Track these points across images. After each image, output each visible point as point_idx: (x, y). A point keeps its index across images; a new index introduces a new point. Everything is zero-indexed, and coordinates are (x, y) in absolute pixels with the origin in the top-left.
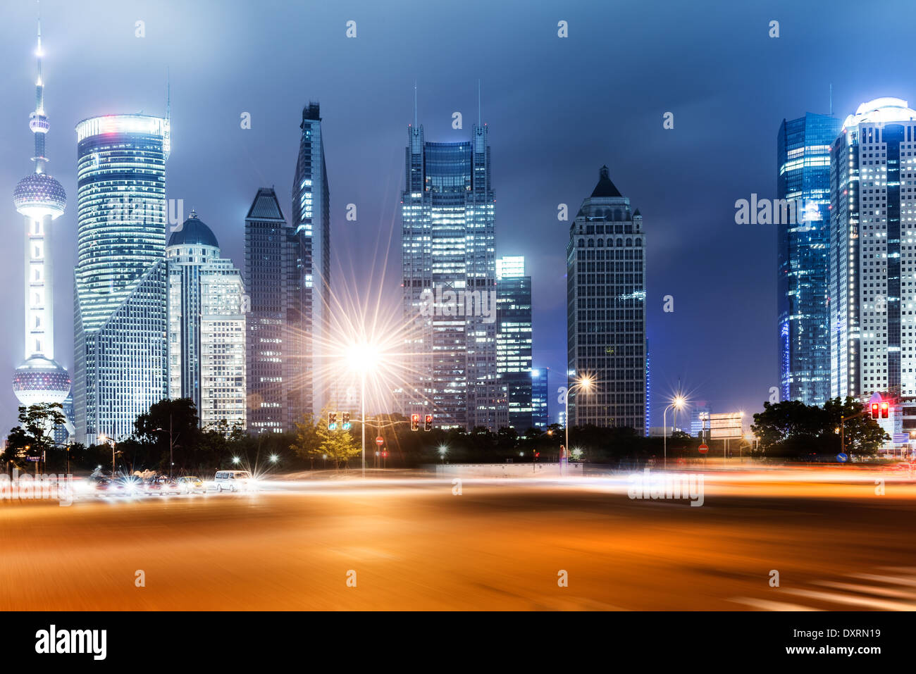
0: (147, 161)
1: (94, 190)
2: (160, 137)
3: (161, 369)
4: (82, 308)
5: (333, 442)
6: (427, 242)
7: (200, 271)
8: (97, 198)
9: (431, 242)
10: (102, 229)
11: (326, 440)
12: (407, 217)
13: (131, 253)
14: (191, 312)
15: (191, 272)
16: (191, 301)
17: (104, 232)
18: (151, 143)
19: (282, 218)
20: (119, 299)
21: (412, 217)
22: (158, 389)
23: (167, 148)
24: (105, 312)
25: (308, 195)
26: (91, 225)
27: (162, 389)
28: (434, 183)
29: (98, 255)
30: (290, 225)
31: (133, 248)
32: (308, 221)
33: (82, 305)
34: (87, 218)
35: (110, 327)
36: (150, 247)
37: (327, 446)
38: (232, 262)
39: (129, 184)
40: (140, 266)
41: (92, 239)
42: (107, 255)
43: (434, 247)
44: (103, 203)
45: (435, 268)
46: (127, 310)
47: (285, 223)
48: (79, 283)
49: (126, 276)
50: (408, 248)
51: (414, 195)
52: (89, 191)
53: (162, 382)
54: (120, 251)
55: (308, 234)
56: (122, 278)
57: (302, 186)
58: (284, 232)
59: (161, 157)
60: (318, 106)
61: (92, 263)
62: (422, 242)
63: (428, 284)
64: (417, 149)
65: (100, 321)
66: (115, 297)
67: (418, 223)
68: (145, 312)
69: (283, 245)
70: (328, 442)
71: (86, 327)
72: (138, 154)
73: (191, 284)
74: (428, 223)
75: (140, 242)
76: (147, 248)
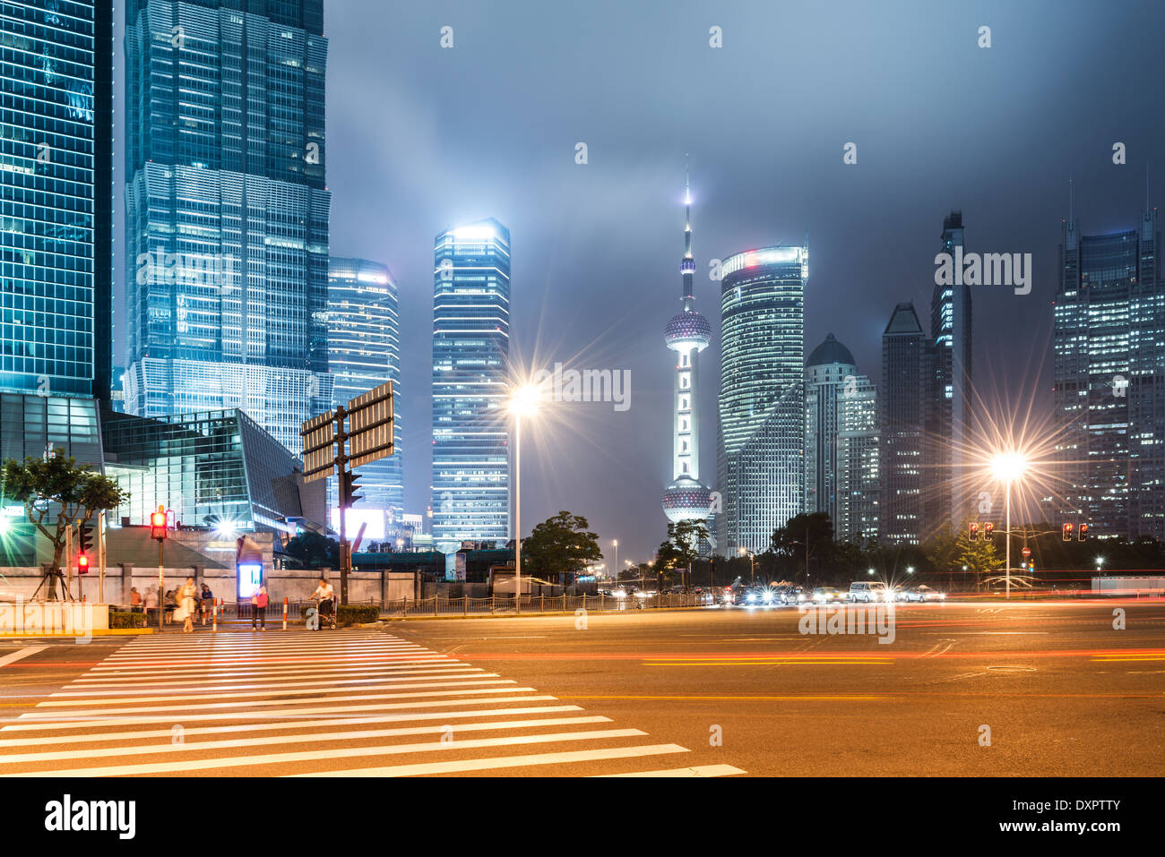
0: (785, 289)
1: (736, 321)
2: (799, 265)
3: (798, 486)
4: (725, 431)
5: (975, 554)
6: (1083, 342)
7: (836, 390)
8: (739, 328)
9: (1087, 341)
10: (742, 357)
11: (966, 551)
12: (1060, 317)
13: (770, 377)
14: (827, 429)
15: (828, 391)
16: (827, 418)
17: (745, 359)
18: (790, 271)
19: (921, 331)
20: (758, 421)
21: (1065, 317)
22: (795, 504)
23: (805, 274)
24: (745, 433)
25: (949, 305)
26: (733, 354)
27: (798, 504)
28: (1092, 278)
29: (739, 382)
30: (929, 336)
31: (772, 372)
32: (948, 331)
33: (725, 428)
34: (730, 347)
35: (750, 448)
36: (788, 370)
37: (968, 557)
38: (868, 378)
39: (769, 313)
40: (779, 388)
41: (734, 367)
42: (748, 380)
43: (1091, 346)
44: (744, 332)
45: (1093, 369)
46: (765, 431)
47: (924, 335)
48: (722, 408)
49: (765, 399)
50: (1060, 350)
51: (1068, 294)
52: (731, 323)
53: (798, 498)
54: (760, 376)
55: (949, 344)
56: (762, 401)
57: (943, 297)
58: (923, 345)
59: (799, 284)
60: (961, 215)
61: (734, 389)
62: (1078, 343)
63: (1084, 387)
64: (1072, 244)
65: (741, 442)
66: (755, 419)
67: (1071, 323)
68: (783, 432)
69: (922, 357)
70: (969, 553)
71: (728, 449)
72: (778, 284)
73: (827, 403)
74: (1083, 322)
75: (779, 366)
76: (785, 371)
